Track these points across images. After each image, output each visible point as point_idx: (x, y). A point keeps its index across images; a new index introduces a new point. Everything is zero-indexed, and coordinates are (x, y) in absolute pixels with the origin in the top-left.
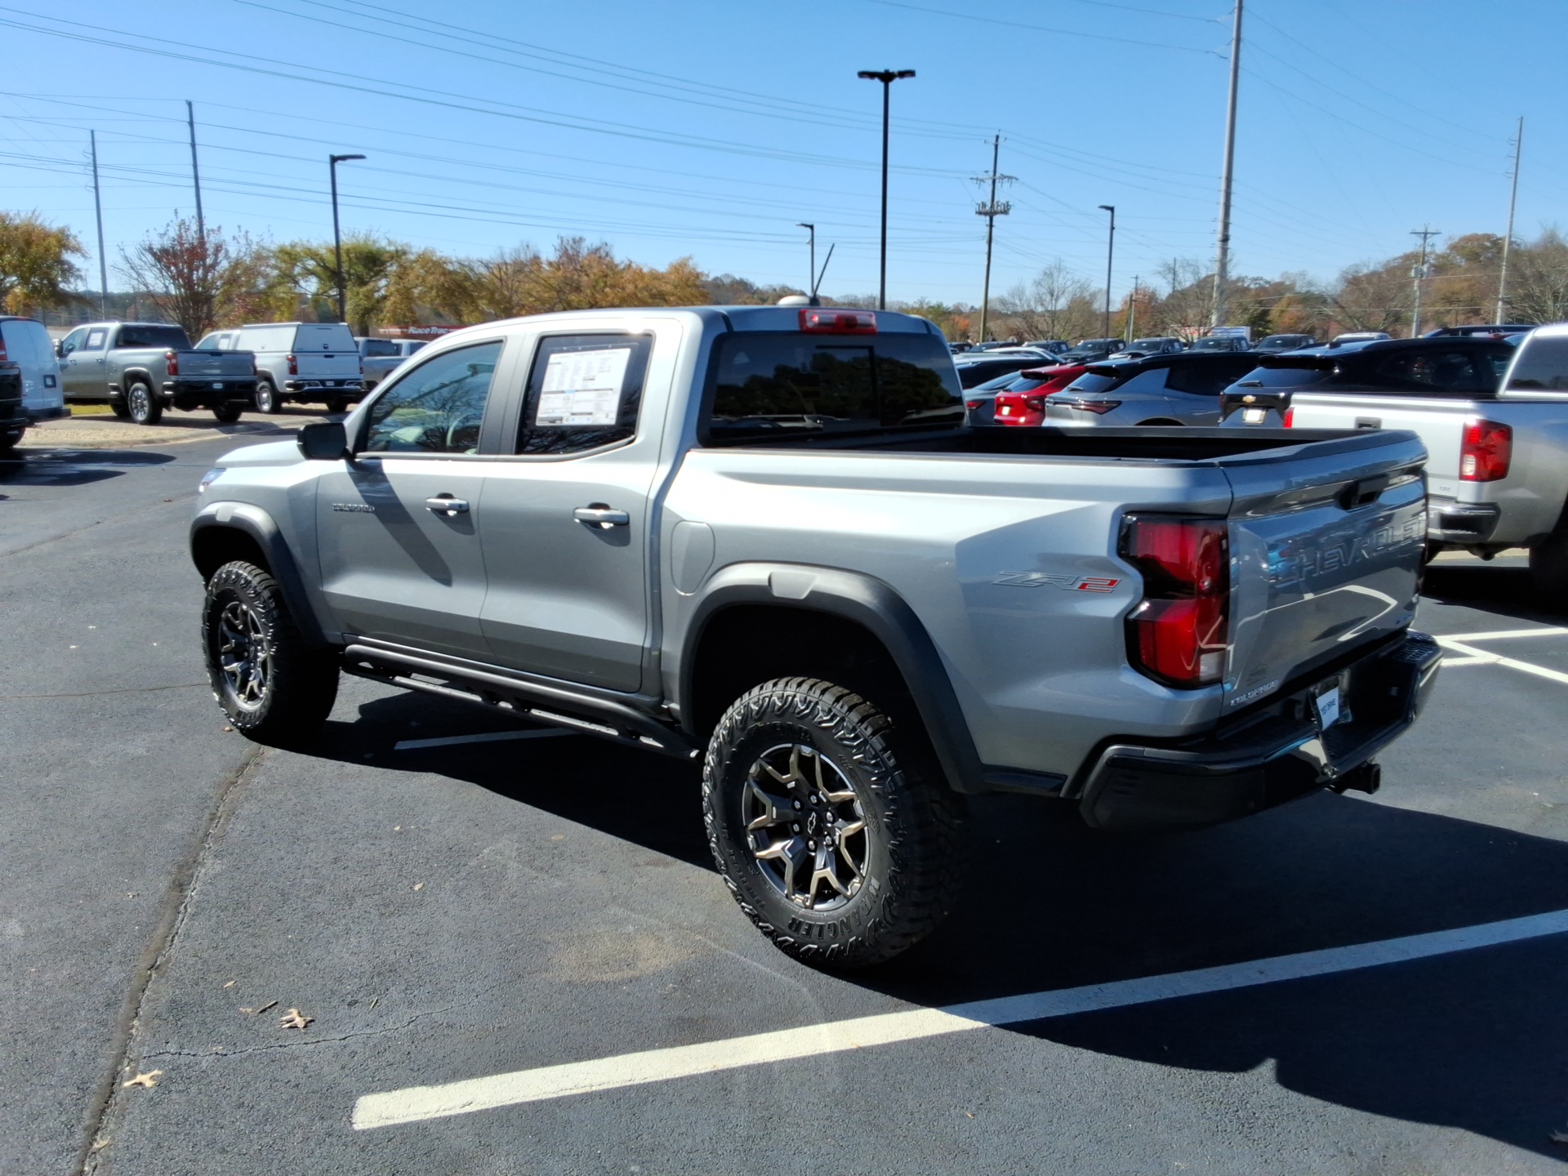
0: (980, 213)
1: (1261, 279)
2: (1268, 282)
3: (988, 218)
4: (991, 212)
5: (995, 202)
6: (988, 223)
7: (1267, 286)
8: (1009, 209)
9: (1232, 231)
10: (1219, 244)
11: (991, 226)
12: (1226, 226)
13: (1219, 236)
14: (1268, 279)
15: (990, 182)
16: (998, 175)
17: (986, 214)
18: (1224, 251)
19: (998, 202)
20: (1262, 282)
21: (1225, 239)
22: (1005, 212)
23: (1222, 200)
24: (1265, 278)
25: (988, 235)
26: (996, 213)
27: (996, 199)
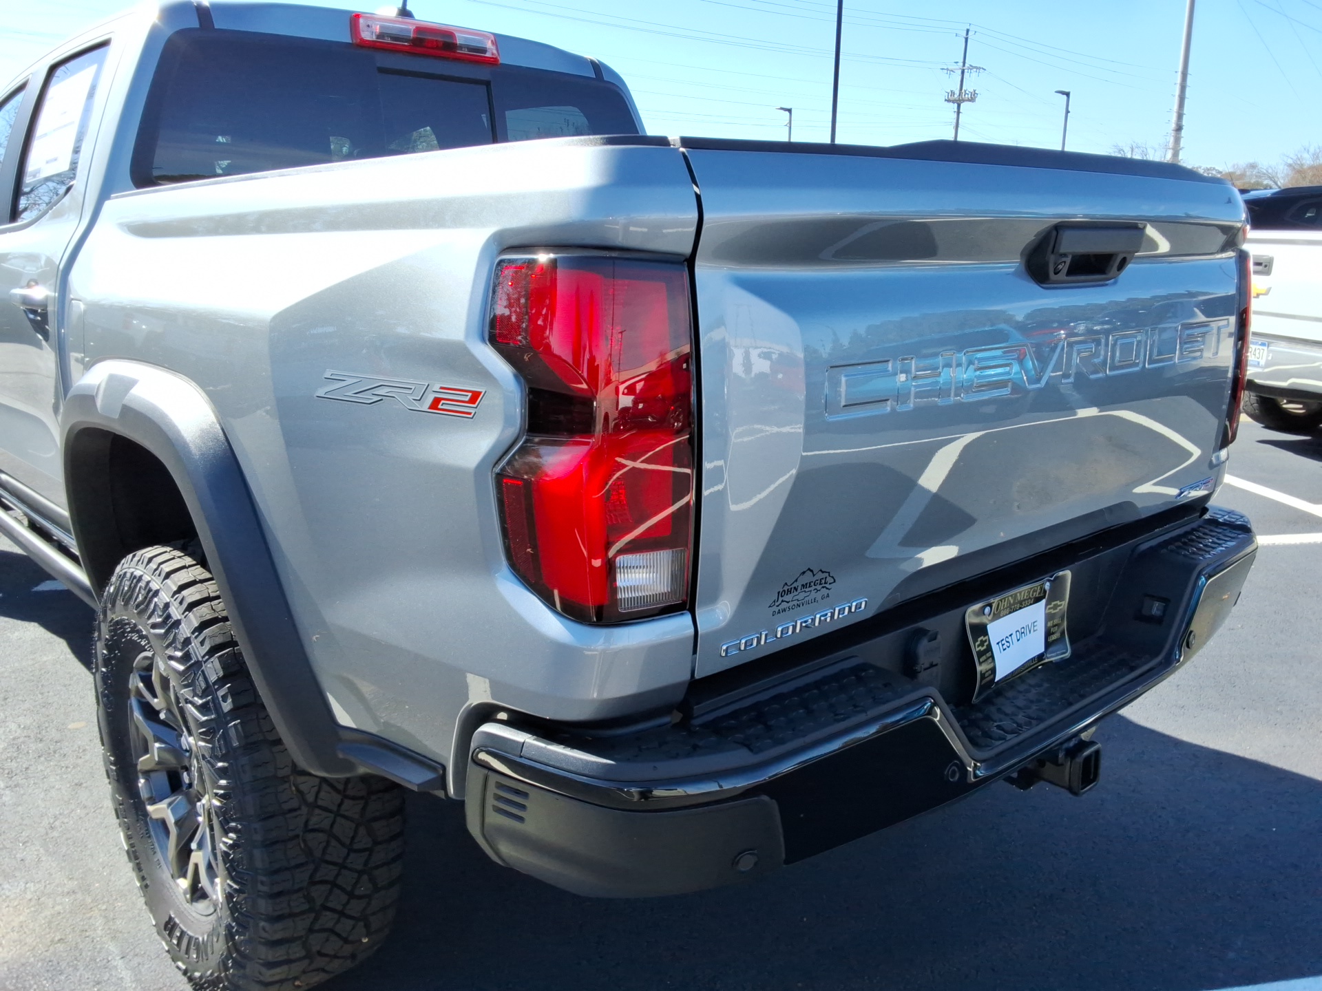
0: (948, 101)
1: (1214, 169)
2: (1220, 172)
3: (956, 105)
4: (959, 100)
5: (963, 91)
6: (956, 110)
7: (1219, 176)
8: (975, 98)
9: (1185, 122)
10: (1173, 133)
11: (959, 113)
12: (1180, 116)
13: (1173, 126)
14: (1221, 170)
15: (960, 72)
16: (967, 65)
17: (953, 102)
18: (1177, 140)
19: (965, 91)
20: (1214, 172)
21: (1179, 128)
22: (972, 100)
23: (1177, 92)
24: (1217, 168)
25: (955, 121)
26: (964, 101)
27: (964, 88)
